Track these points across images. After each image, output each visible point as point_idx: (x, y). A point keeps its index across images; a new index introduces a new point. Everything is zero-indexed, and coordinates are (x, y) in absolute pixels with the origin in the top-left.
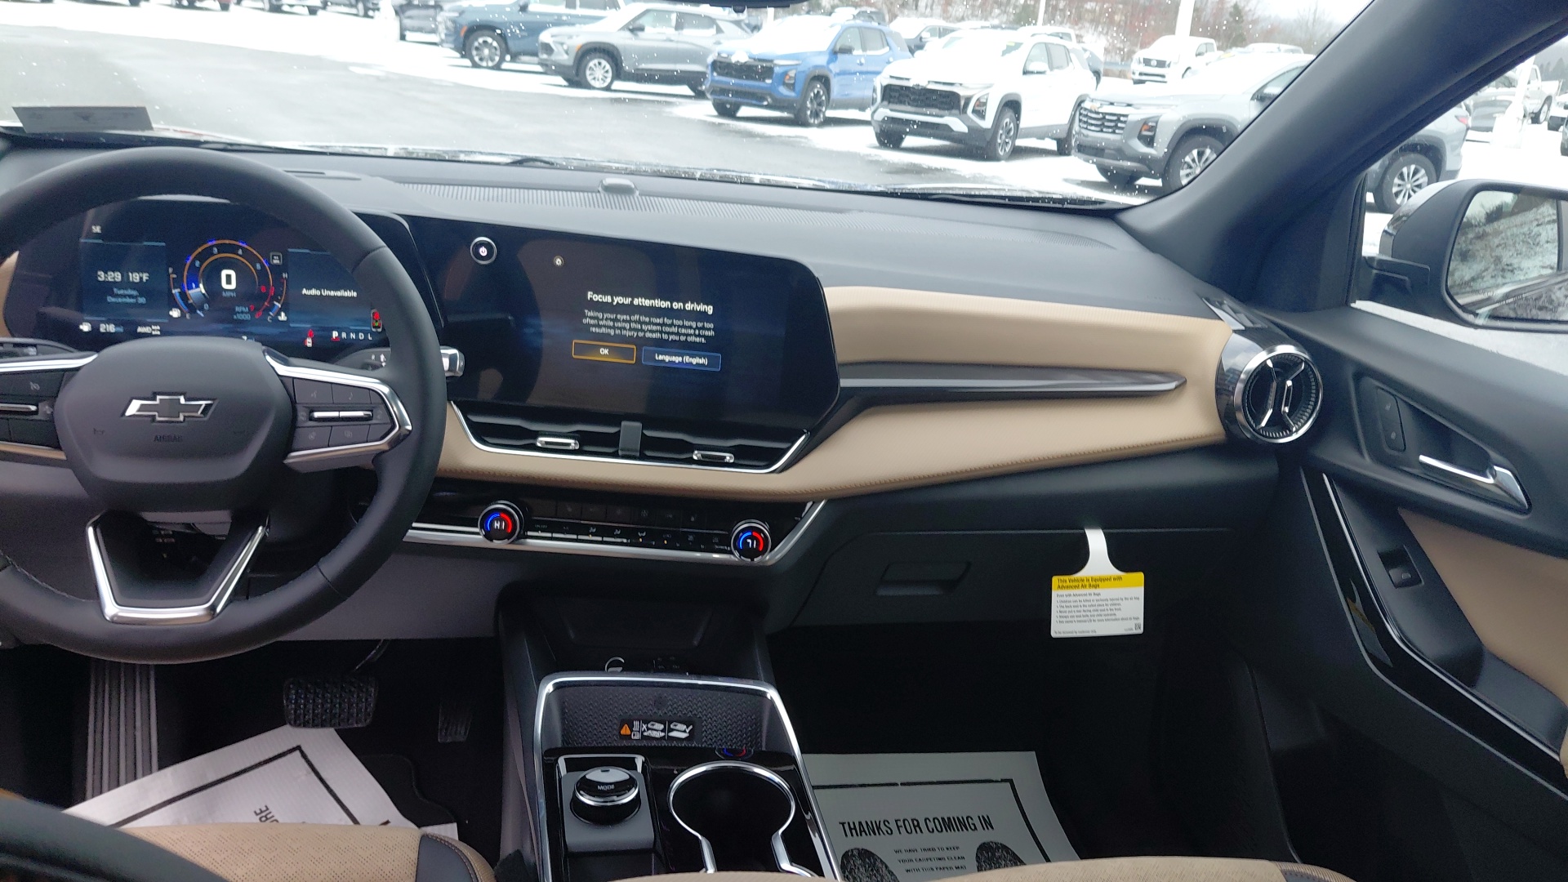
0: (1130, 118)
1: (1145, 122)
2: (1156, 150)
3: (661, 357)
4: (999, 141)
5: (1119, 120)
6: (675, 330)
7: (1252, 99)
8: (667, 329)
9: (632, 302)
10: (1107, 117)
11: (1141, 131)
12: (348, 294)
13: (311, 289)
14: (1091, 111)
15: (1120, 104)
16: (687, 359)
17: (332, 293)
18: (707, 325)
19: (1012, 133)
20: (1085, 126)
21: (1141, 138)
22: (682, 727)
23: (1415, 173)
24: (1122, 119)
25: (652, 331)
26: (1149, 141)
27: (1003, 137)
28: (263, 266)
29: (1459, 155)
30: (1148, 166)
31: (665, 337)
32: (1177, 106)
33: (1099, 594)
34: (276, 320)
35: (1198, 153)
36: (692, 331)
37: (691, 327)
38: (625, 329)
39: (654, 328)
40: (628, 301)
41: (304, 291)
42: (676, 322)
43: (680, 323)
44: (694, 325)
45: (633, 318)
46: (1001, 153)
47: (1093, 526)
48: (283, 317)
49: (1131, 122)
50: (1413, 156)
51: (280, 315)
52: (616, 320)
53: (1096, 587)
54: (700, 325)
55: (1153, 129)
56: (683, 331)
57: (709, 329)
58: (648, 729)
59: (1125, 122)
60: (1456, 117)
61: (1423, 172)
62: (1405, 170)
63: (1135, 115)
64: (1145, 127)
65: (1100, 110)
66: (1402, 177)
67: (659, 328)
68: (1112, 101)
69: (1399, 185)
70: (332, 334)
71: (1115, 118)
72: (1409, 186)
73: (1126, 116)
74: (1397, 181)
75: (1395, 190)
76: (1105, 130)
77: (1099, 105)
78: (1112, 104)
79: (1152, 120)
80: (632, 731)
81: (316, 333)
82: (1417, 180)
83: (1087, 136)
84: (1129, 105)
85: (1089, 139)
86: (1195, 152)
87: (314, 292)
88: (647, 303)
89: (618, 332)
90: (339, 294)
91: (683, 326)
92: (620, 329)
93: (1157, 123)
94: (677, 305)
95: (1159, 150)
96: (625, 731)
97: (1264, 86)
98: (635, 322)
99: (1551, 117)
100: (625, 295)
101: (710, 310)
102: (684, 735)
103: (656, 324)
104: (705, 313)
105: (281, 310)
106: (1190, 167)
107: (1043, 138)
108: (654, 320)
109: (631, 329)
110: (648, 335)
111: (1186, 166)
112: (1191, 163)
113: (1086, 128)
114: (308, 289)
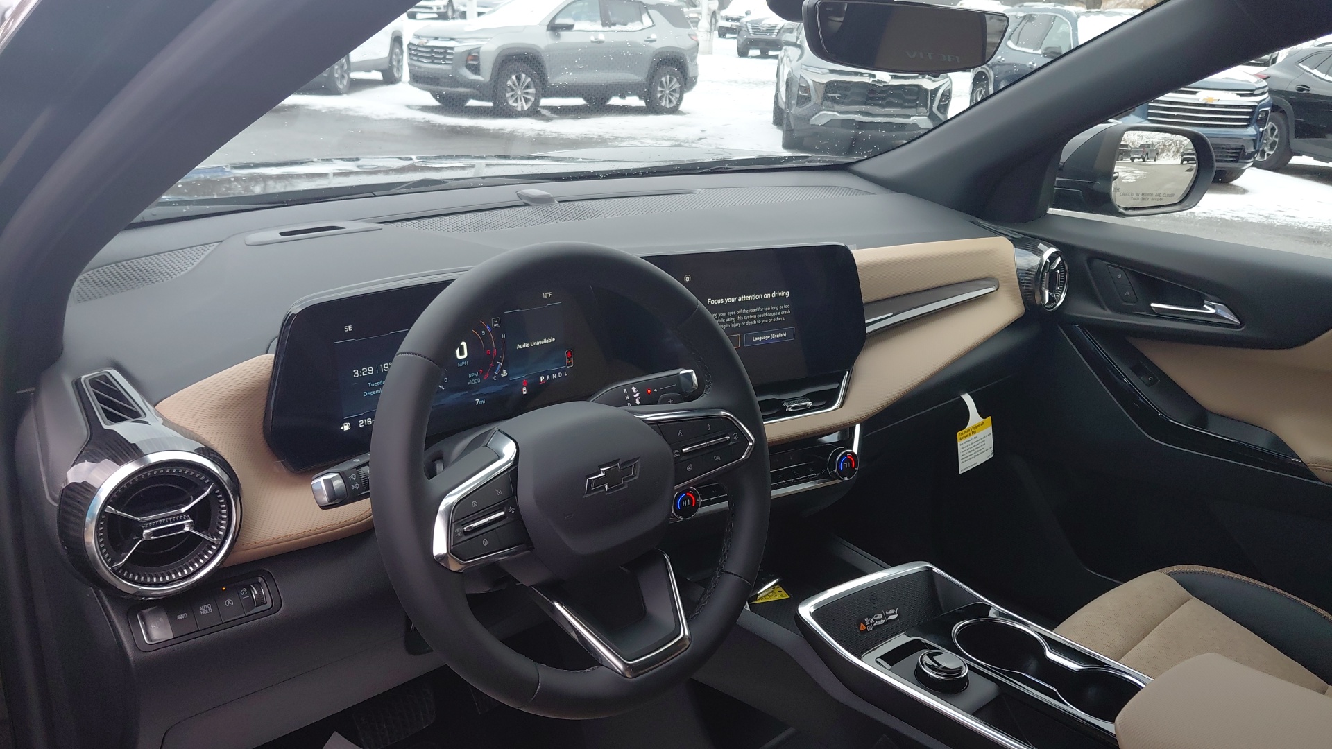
0: (456, 50)
1: (469, 53)
2: (482, 76)
3: (756, 339)
4: (336, 76)
5: (446, 53)
6: (765, 315)
7: (548, 30)
8: (760, 316)
9: (737, 299)
10: (435, 50)
11: (467, 61)
12: (549, 341)
13: (523, 344)
14: (419, 46)
15: (444, 39)
16: (773, 336)
17: (538, 343)
18: (786, 306)
19: (345, 68)
20: (416, 58)
21: (469, 67)
22: (892, 611)
23: (671, 80)
24: (449, 51)
25: (750, 320)
26: (476, 69)
27: (339, 71)
28: (487, 331)
29: (696, 65)
30: (480, 91)
31: (759, 322)
32: (491, 38)
33: (976, 438)
34: (499, 378)
35: (517, 77)
36: (776, 314)
37: (775, 311)
38: (732, 322)
39: (752, 317)
40: (734, 300)
41: (519, 347)
42: (766, 309)
43: (769, 309)
44: (777, 308)
45: (738, 312)
46: (341, 87)
47: (964, 393)
48: (504, 374)
49: (457, 53)
50: (669, 68)
51: (503, 373)
52: (727, 317)
53: (974, 433)
54: (781, 307)
55: (476, 58)
56: (771, 314)
57: (787, 309)
58: (875, 620)
59: (452, 54)
60: (689, 35)
61: (675, 80)
62: (663, 79)
63: (459, 47)
64: (470, 58)
65: (428, 44)
66: (662, 86)
67: (755, 316)
68: (436, 36)
69: (662, 91)
70: (540, 379)
71: (442, 51)
72: (668, 92)
73: (452, 48)
74: (659, 89)
75: (659, 95)
76: (436, 61)
77: (426, 41)
78: (436, 38)
79: (475, 51)
80: (866, 626)
81: (529, 381)
82: (672, 87)
83: (419, 67)
84: (452, 39)
85: (423, 70)
86: (514, 77)
87: (525, 345)
88: (746, 298)
89: (728, 326)
90: (543, 342)
91: (771, 311)
92: (729, 323)
93: (478, 53)
94: (767, 296)
95: (484, 77)
96: (863, 627)
97: (554, 18)
98: (740, 315)
99: (720, 27)
100: (732, 297)
101: (787, 294)
102: (895, 616)
103: (752, 314)
104: (785, 296)
105: (502, 368)
106: (512, 90)
107: (370, 71)
108: (751, 311)
109: (737, 321)
110: (748, 323)
111: (509, 90)
112: (513, 86)
113: (417, 60)
114: (521, 344)
